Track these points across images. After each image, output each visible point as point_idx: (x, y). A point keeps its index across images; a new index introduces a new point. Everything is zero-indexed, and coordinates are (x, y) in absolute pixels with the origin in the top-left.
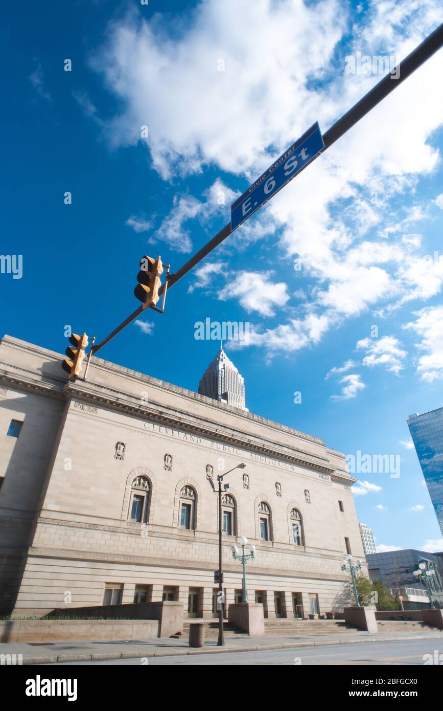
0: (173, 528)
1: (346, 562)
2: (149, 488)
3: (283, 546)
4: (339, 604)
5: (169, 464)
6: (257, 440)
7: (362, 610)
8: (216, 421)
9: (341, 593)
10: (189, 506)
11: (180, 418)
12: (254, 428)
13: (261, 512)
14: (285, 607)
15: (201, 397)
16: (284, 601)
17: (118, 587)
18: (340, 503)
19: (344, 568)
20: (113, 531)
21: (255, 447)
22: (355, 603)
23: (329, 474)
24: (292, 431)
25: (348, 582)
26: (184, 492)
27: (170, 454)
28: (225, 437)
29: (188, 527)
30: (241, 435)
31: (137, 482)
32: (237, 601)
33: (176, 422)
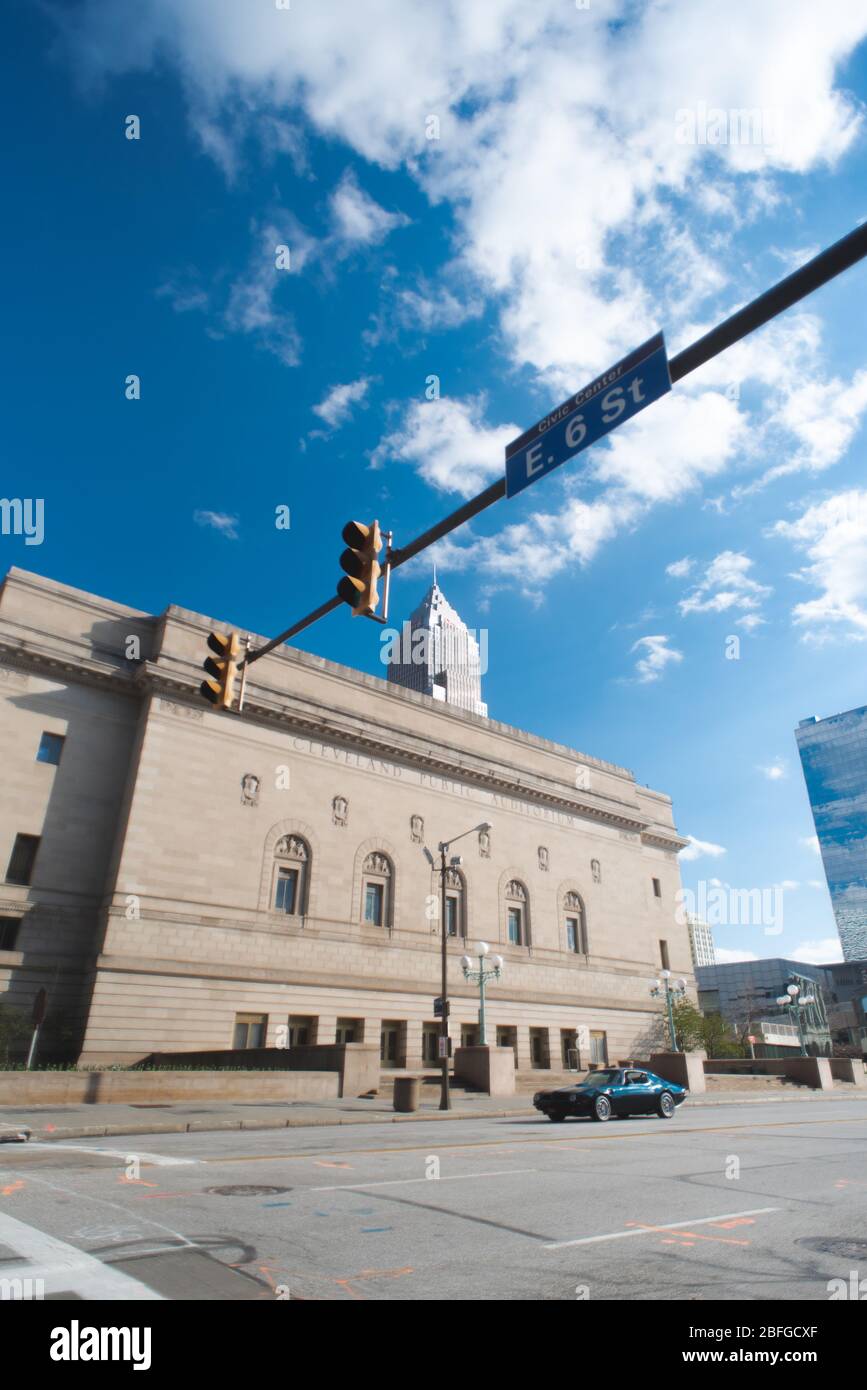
0: (351, 924)
1: (659, 982)
2: (307, 856)
3: (548, 955)
4: (643, 1047)
5: (341, 814)
6: (507, 771)
7: (682, 1059)
8: (429, 737)
9: (646, 1030)
10: (379, 888)
11: (361, 731)
12: (501, 749)
13: (512, 897)
14: (549, 1051)
15: (401, 690)
16: (547, 1043)
17: (259, 1020)
18: (656, 882)
19: (655, 991)
20: (245, 929)
21: (502, 783)
22: (670, 1045)
23: (639, 833)
24: (573, 754)
25: (661, 1012)
26: (371, 862)
27: (344, 796)
28: (447, 766)
29: (378, 923)
30: (476, 762)
31: (285, 846)
32: (465, 1043)
33: (354, 738)
